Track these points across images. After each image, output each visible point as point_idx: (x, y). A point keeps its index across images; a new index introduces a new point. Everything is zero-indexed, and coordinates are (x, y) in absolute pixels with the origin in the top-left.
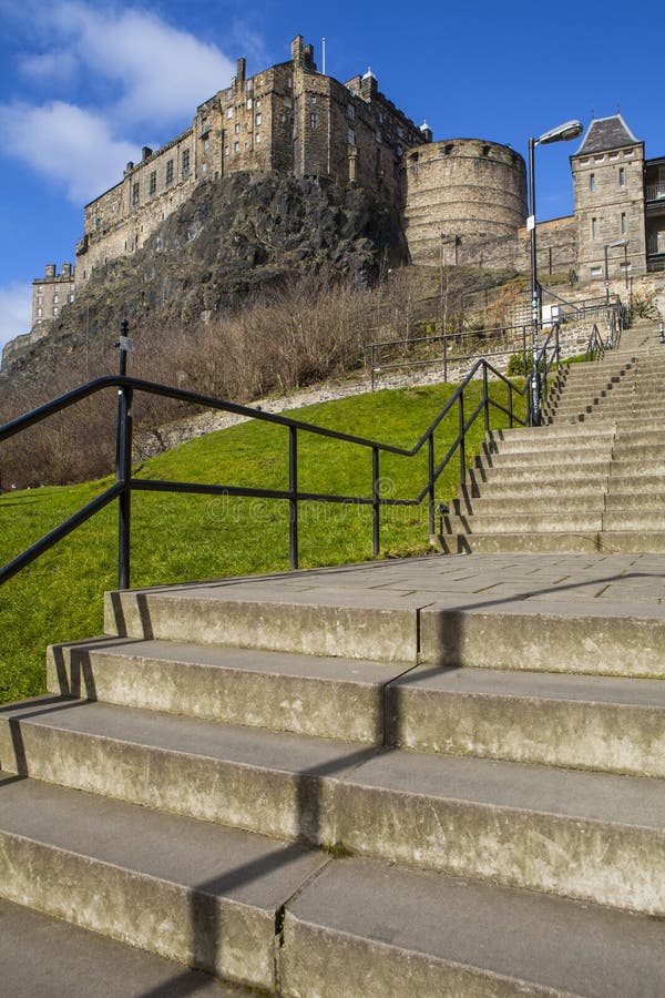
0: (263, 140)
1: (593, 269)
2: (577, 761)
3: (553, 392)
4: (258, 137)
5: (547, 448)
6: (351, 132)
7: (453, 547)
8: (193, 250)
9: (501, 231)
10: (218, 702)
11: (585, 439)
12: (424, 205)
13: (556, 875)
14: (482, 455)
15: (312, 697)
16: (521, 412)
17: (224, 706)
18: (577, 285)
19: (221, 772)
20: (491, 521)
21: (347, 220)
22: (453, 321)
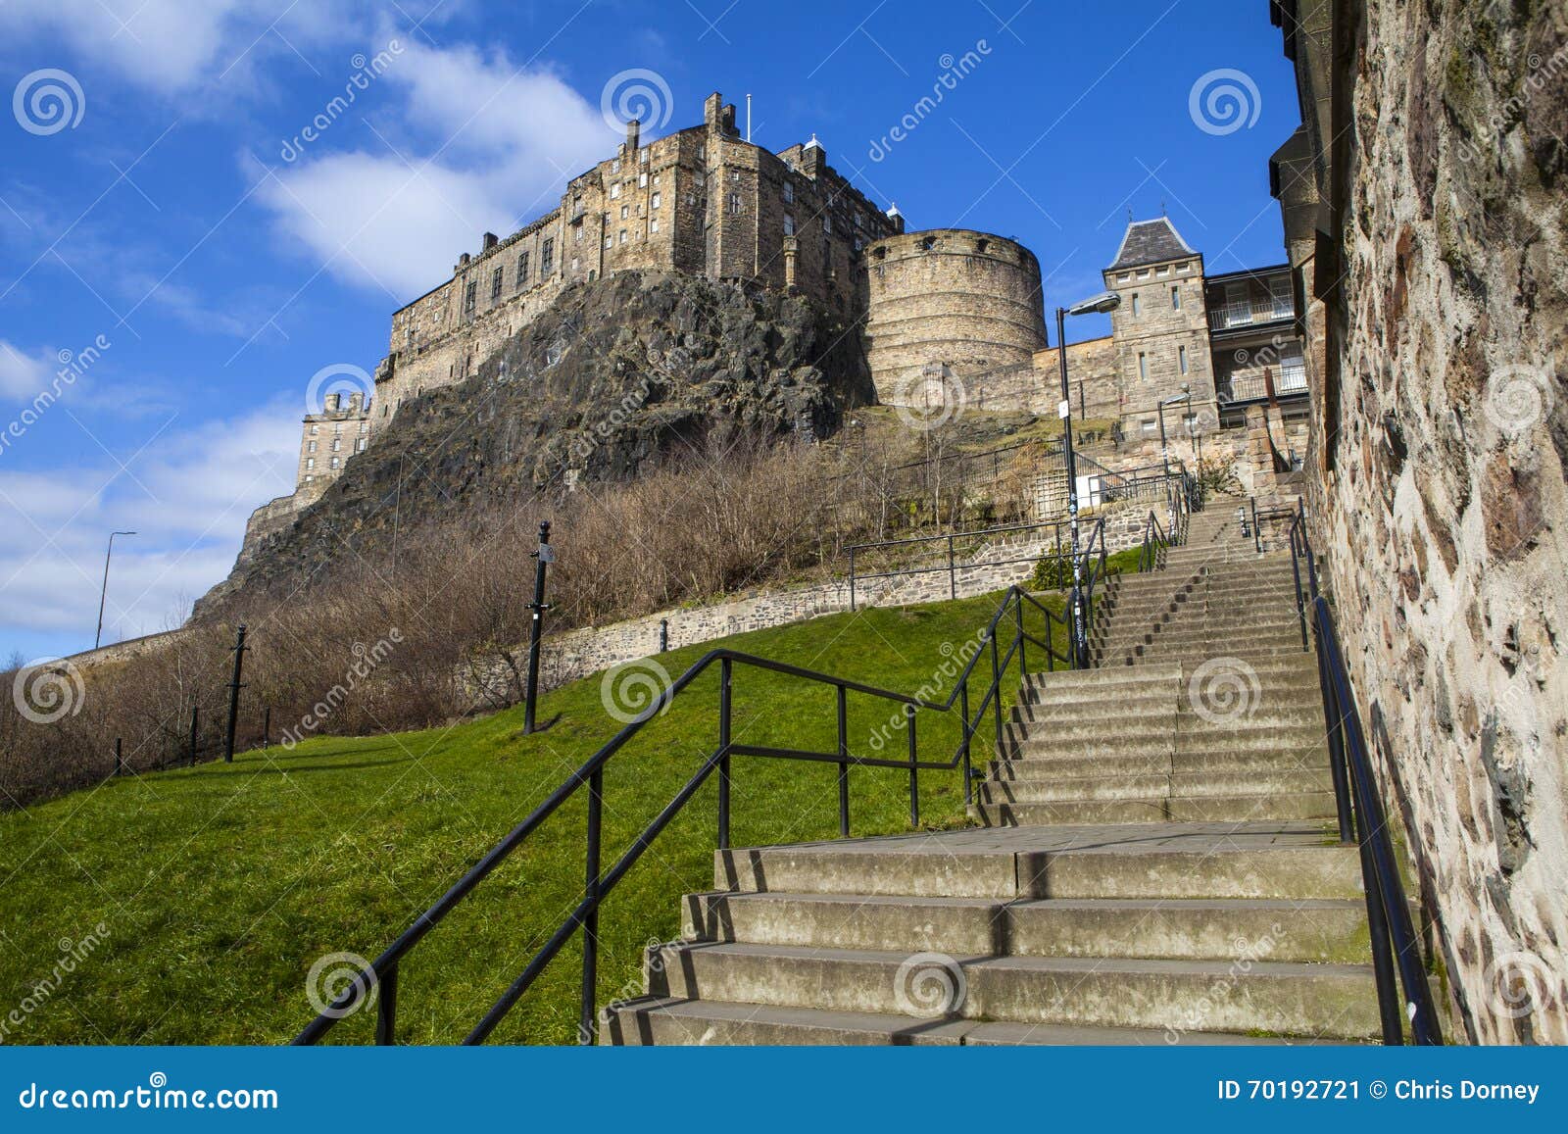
0: (663, 227)
1: (1144, 422)
2: (1149, 953)
3: (1101, 615)
4: (655, 224)
5: (1101, 697)
6: (788, 219)
7: (995, 817)
8: (554, 380)
9: (1007, 356)
10: (857, 934)
11: (1147, 685)
12: (894, 319)
13: (1139, 1013)
14: (1021, 706)
15: (941, 922)
16: (1061, 643)
17: (863, 935)
18: (1123, 446)
19: (886, 972)
20: (1040, 786)
21: (781, 341)
22: (949, 497)
